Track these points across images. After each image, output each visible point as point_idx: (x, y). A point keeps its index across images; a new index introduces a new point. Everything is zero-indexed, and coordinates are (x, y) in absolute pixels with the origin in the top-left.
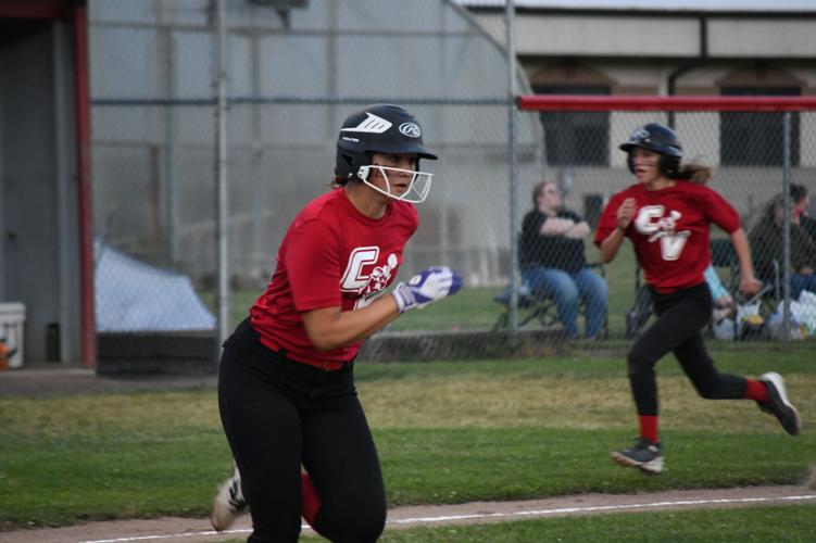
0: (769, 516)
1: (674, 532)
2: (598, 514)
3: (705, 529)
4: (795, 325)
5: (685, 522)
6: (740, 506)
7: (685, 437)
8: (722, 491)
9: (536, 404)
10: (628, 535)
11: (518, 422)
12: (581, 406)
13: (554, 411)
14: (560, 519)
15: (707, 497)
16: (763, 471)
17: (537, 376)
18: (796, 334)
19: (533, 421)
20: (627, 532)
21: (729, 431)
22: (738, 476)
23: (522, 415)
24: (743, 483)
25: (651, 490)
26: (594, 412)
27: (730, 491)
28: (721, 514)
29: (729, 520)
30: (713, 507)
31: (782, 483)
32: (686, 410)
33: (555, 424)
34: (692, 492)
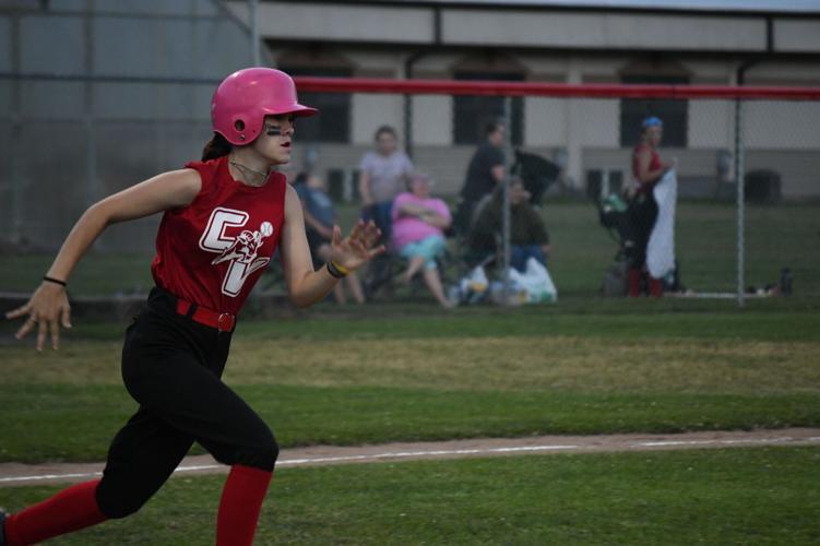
0: (479, 467)
1: (394, 481)
2: (323, 465)
3: (421, 478)
4: (513, 292)
5: (403, 472)
6: (455, 457)
7: (408, 394)
8: (439, 444)
9: (274, 363)
10: (350, 484)
11: (256, 380)
12: (315, 365)
13: (290, 370)
14: (289, 469)
15: (426, 450)
16: (477, 425)
17: (275, 338)
18: (515, 301)
19: (270, 379)
20: (350, 481)
21: (449, 388)
22: (455, 430)
23: (260, 373)
24: (458, 436)
25: (375, 443)
26: (328, 370)
27: (446, 444)
28: (437, 465)
29: (443, 471)
30: (430, 458)
31: (494, 436)
32: (412, 369)
33: (291, 381)
34: (412, 445)
